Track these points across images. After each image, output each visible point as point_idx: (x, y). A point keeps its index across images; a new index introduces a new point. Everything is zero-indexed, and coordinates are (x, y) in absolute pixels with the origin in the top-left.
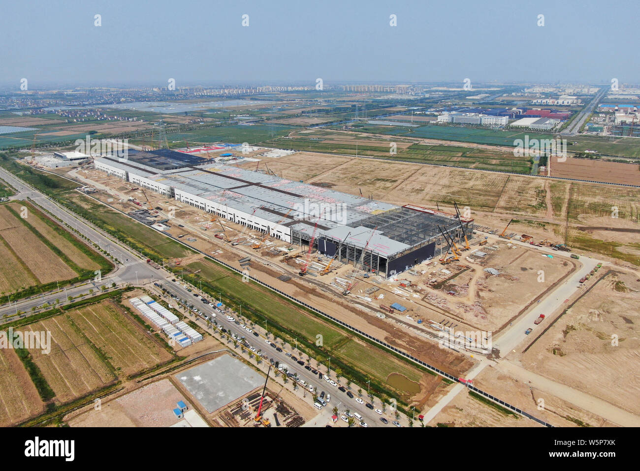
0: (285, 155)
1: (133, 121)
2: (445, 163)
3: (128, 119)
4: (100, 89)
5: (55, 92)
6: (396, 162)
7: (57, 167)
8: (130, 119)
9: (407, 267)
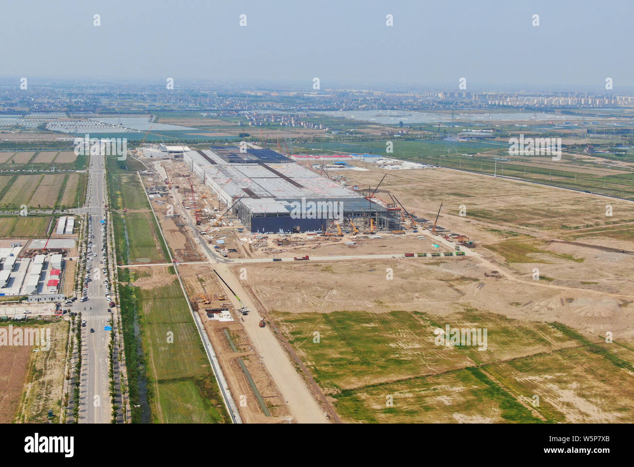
0: (410, 168)
1: (318, 128)
2: (588, 189)
3: (314, 126)
4: (358, 92)
5: (293, 94)
6: (527, 183)
7: (151, 156)
8: (316, 126)
9: (281, 231)
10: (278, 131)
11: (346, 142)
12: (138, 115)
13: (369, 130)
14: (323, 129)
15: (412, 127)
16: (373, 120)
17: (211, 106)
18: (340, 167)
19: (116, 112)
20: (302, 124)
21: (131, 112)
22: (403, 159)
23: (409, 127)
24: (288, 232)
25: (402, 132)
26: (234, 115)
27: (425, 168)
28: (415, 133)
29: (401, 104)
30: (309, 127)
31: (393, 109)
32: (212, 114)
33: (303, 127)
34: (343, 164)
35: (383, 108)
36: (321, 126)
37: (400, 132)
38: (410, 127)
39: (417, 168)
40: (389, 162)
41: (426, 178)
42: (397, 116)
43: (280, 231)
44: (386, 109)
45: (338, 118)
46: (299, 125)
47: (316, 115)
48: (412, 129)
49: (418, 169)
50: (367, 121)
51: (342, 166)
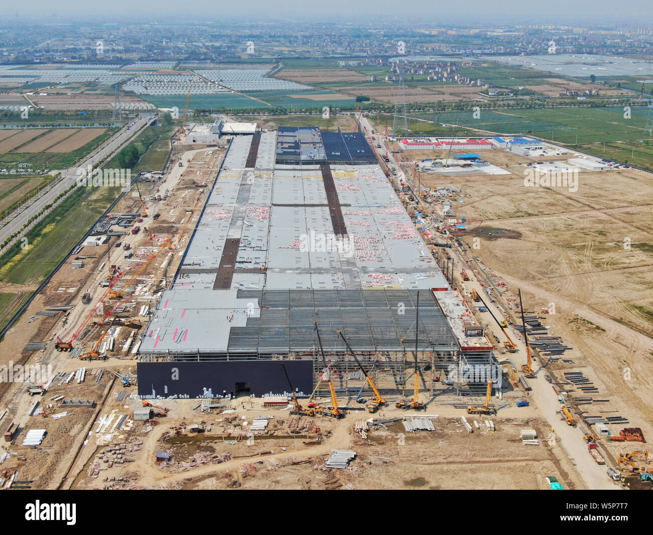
1: (475, 85)
4: (554, 29)
7: (194, 141)
8: (472, 82)
9: (208, 392)
10: (419, 90)
11: (503, 111)
12: (254, 66)
13: (546, 87)
14: (481, 86)
15: (607, 81)
16: (558, 70)
17: (364, 51)
18: (464, 166)
19: (242, 61)
20: (456, 78)
21: (261, 61)
22: (575, 148)
23: (603, 82)
24: (225, 395)
25: (590, 92)
26: (379, 64)
27: (604, 170)
28: (609, 93)
29: (605, 46)
30: (463, 82)
31: (590, 53)
32: (351, 63)
33: (456, 82)
34: (473, 159)
35: (579, 52)
36: (478, 82)
37: (587, 92)
38: (606, 83)
39: (591, 169)
40: (551, 153)
41: (601, 196)
42: (593, 65)
43: (206, 392)
44: (583, 53)
45: (512, 67)
46: (451, 80)
47: (485, 62)
48: (607, 87)
49: (593, 173)
50: (550, 72)
51: (469, 162)
